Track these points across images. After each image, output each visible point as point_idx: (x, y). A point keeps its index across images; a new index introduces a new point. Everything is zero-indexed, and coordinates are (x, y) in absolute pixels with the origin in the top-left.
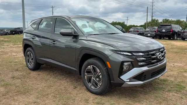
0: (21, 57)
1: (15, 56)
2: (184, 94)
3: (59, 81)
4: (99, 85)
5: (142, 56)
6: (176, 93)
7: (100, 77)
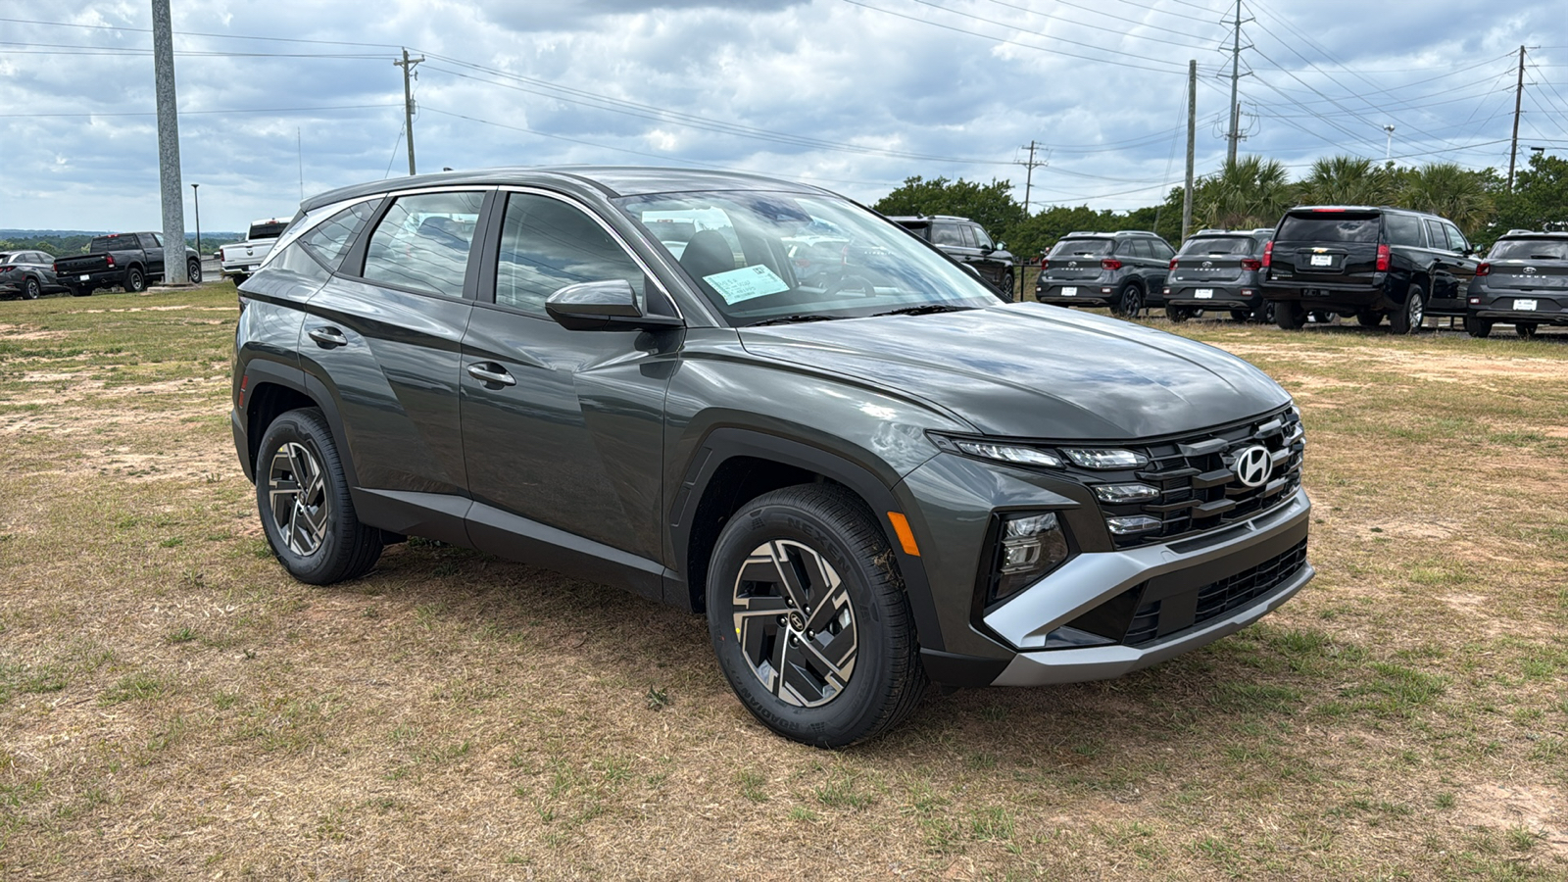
0: (200, 484)
1: (148, 479)
2: (1424, 736)
3: (532, 660)
4: (835, 675)
5: (1135, 474)
6: (1376, 726)
7: (846, 620)
